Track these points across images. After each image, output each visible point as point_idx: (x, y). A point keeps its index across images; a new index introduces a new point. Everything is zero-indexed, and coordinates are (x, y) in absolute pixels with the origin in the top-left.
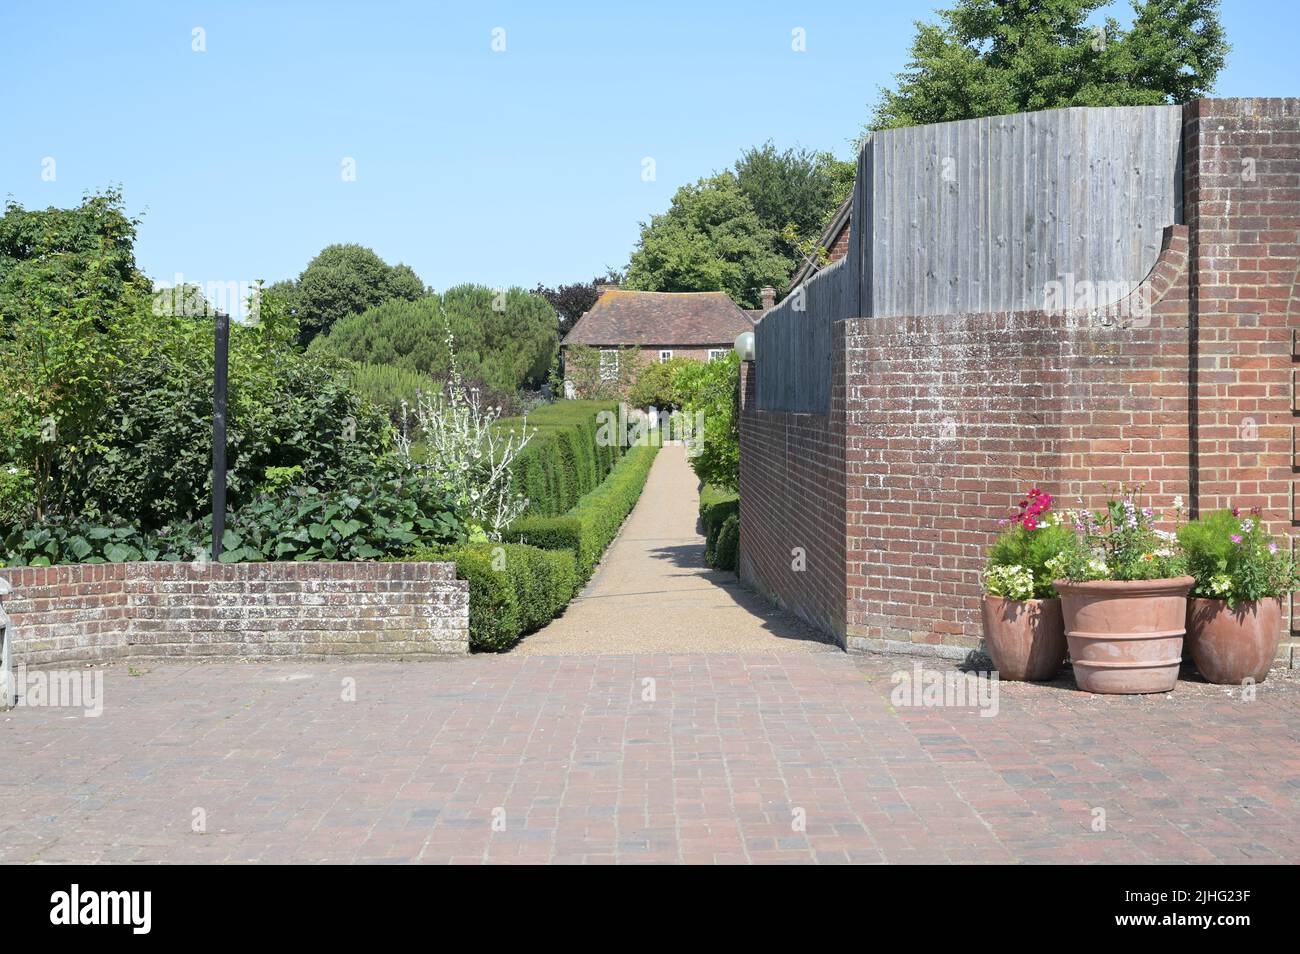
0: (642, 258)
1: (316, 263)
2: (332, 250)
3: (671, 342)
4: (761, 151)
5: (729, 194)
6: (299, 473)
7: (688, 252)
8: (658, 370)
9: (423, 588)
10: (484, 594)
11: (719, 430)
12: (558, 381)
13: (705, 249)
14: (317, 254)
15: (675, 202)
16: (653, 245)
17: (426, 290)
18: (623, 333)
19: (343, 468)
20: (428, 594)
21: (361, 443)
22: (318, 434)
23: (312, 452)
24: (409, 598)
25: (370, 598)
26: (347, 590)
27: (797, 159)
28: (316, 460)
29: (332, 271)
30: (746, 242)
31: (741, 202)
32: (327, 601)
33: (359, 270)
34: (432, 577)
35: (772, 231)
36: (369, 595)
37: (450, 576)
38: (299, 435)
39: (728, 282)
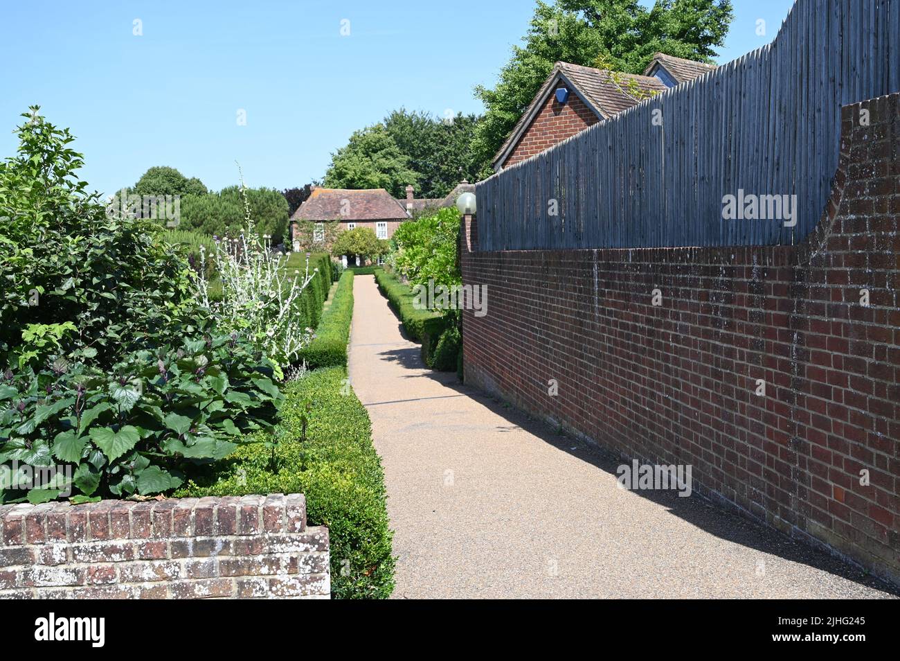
0: (333, 172)
1: (144, 177)
2: (153, 170)
3: (355, 218)
4: (398, 112)
5: (382, 135)
6: (71, 331)
7: (359, 168)
8: (348, 234)
9: (251, 547)
10: (353, 547)
11: (438, 269)
12: (289, 242)
13: (369, 166)
14: (145, 172)
15: (351, 140)
16: (339, 164)
17: (209, 192)
18: (326, 213)
19: (130, 324)
20: (260, 558)
21: (152, 291)
22: (95, 281)
23: (89, 304)
24: (227, 566)
25: (158, 570)
26: (116, 557)
27: (418, 116)
28: (95, 314)
29: (154, 181)
30: (392, 162)
31: (389, 139)
32: (81, 580)
33: (170, 181)
34: (266, 530)
35: (406, 156)
36: (157, 563)
37: (298, 525)
38: (69, 284)
39: (383, 184)
